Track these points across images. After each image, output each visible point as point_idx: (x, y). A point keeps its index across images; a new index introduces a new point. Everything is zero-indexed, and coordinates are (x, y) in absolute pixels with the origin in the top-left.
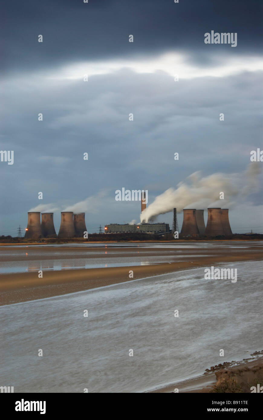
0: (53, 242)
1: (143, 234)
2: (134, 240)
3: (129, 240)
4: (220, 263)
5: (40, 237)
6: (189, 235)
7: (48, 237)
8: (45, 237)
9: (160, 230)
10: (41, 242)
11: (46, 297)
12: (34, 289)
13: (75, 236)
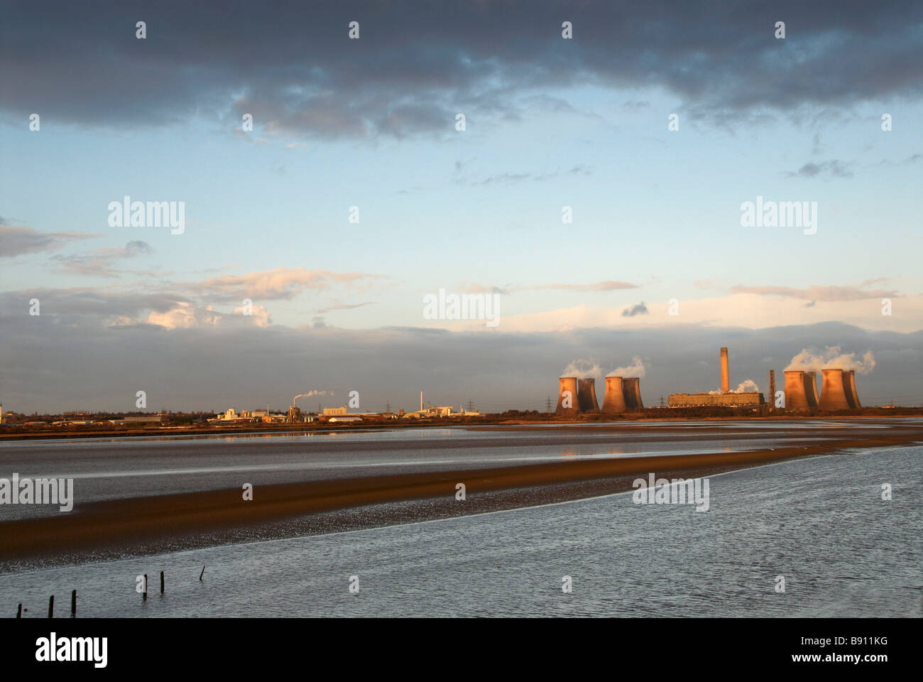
0: (596, 419)
1: (724, 408)
2: (711, 417)
3: (705, 417)
4: (849, 450)
5: (577, 412)
6: (794, 410)
7: (589, 413)
8: (584, 413)
9: (751, 402)
10: (578, 420)
11: (602, 495)
12: (583, 483)
13: (626, 411)
